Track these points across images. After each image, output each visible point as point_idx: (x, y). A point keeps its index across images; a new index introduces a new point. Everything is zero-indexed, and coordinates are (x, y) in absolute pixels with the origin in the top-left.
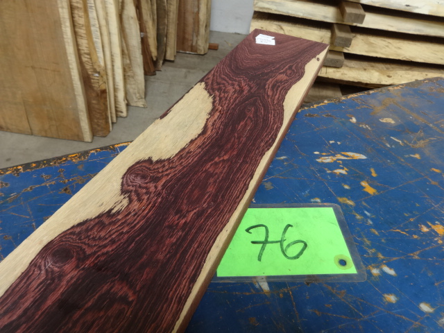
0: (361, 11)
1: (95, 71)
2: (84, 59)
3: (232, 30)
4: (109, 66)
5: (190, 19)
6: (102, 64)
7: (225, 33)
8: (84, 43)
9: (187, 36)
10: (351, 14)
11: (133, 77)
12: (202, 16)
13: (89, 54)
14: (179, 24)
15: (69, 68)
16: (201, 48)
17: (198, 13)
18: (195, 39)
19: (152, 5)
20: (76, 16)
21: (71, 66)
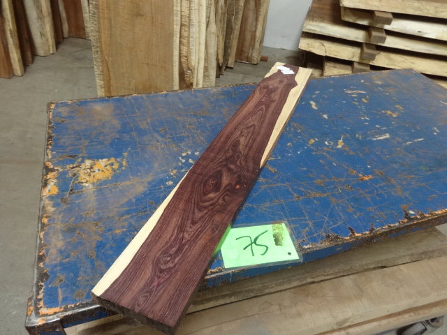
0: (384, 35)
1: (189, 69)
2: (183, 60)
3: (278, 46)
4: (196, 67)
5: (248, 36)
6: (193, 64)
7: (273, 48)
8: (184, 49)
9: (244, 49)
10: (376, 36)
11: (208, 76)
12: (258, 34)
13: (186, 57)
14: (239, 40)
15: (172, 66)
16: (255, 59)
17: (255, 31)
18: (251, 51)
19: (224, 24)
20: (183, 30)
21: (174, 64)
